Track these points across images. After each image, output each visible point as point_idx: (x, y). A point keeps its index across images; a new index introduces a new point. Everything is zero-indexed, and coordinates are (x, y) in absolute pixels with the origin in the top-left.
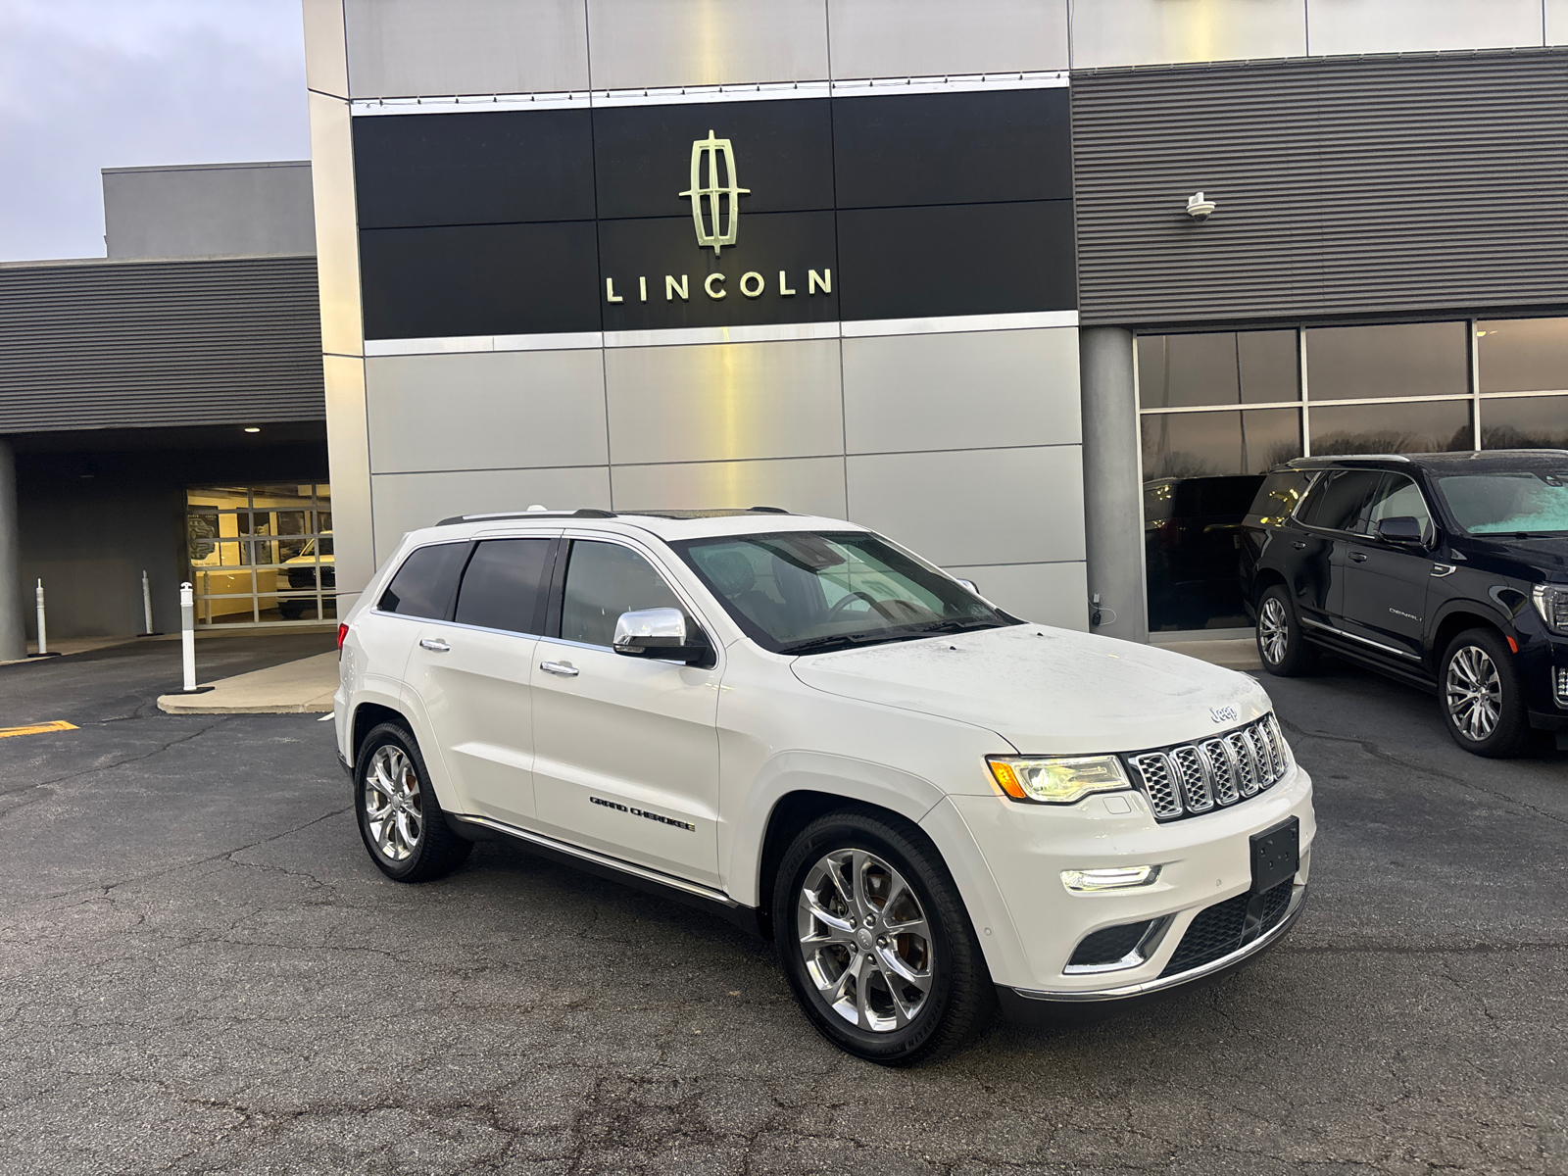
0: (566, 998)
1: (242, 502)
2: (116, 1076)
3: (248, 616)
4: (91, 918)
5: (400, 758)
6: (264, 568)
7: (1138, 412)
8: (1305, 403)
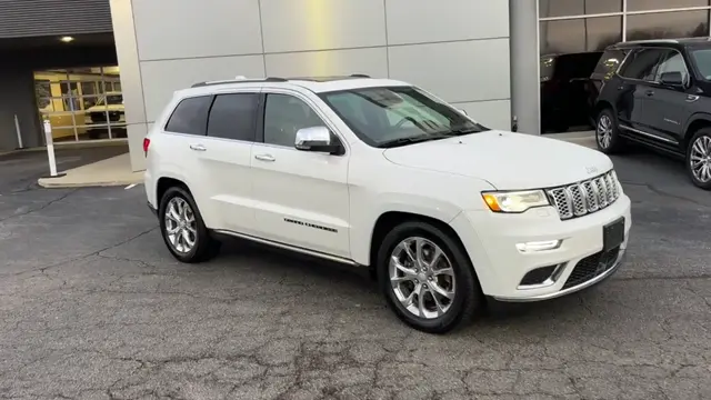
0: (279, 310)
1: (63, 77)
2: (75, 350)
3: (73, 138)
4: (39, 283)
5: (182, 205)
6: (77, 112)
7: (538, 19)
8: (625, 13)
